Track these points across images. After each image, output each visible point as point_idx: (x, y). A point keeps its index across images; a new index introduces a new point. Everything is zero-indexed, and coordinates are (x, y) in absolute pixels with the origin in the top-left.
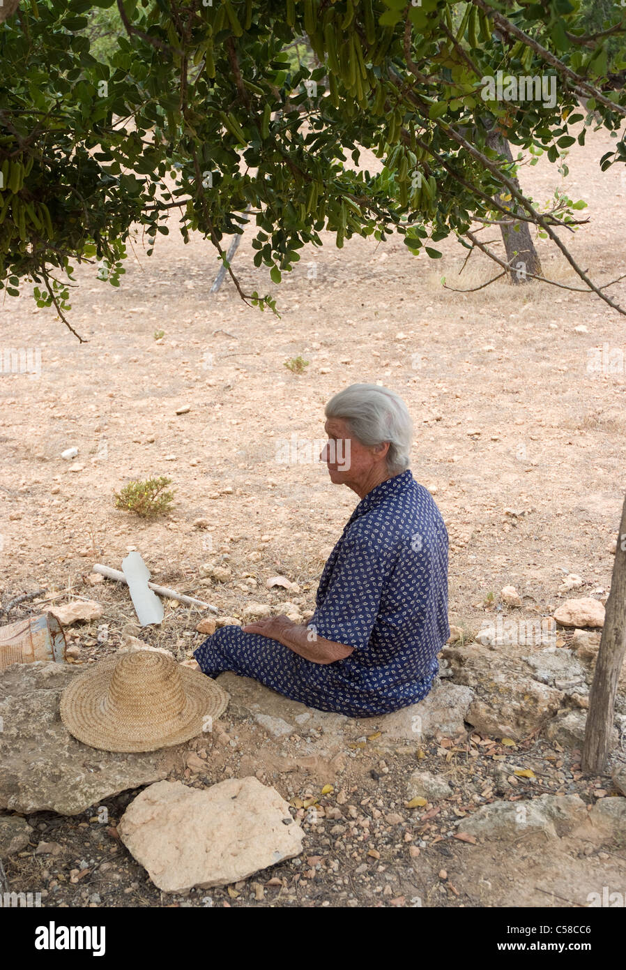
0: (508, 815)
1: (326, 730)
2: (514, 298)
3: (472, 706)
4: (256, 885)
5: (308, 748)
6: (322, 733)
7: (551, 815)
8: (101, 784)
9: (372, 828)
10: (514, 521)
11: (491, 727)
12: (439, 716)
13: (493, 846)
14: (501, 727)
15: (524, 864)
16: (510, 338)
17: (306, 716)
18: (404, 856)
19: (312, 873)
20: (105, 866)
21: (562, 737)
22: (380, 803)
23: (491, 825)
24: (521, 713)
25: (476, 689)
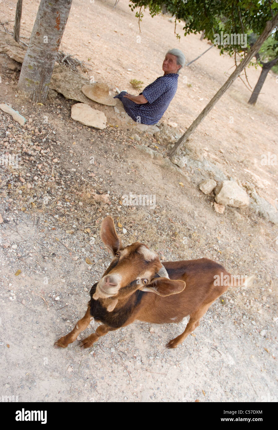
0: (146, 148)
1: (126, 118)
2: (245, 105)
3: (157, 132)
4: (89, 129)
5: (119, 118)
6: (124, 118)
7: (154, 155)
8: (75, 97)
9: (119, 135)
10: (206, 135)
11: (158, 138)
12: (150, 130)
13: (139, 152)
14: (160, 139)
15: (142, 158)
16: (237, 110)
17: (124, 113)
18: (121, 143)
19: (101, 134)
20: (65, 109)
21: (170, 148)
22: (125, 134)
23: (141, 148)
24: (165, 139)
25: (161, 131)
